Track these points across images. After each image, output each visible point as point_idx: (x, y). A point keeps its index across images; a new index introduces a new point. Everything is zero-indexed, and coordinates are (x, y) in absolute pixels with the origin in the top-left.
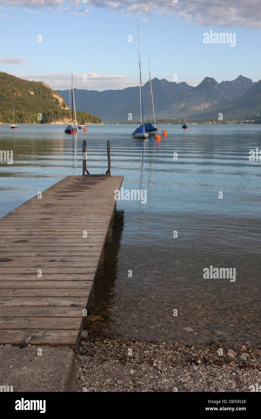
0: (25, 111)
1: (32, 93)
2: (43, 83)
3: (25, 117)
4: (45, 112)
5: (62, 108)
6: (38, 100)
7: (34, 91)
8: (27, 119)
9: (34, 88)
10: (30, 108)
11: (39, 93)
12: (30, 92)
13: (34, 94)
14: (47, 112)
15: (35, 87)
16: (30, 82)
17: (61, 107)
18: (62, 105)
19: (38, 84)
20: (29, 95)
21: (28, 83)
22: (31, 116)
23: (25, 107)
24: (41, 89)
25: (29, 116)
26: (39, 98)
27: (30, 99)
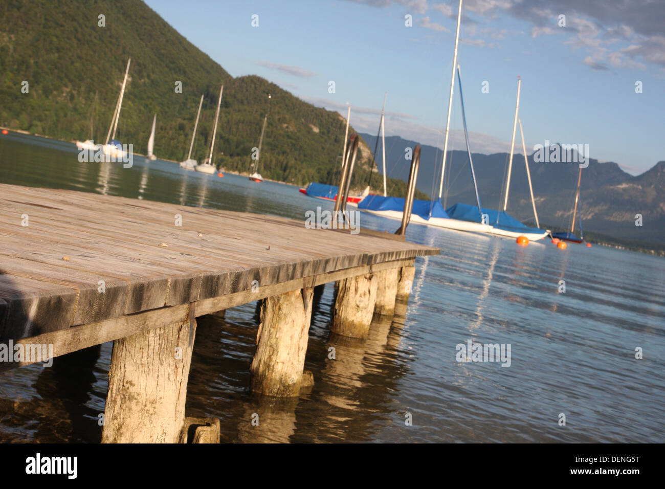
0: (296, 159)
1: (316, 130)
2: (339, 115)
3: (293, 170)
4: (331, 169)
5: (366, 167)
6: (323, 145)
7: (321, 126)
8: (296, 175)
9: (321, 121)
10: (305, 156)
11: (329, 132)
12: (313, 126)
13: (320, 132)
14: (335, 170)
15: (324, 121)
16: (316, 109)
17: (363, 164)
18: (366, 162)
19: (330, 114)
20: (310, 131)
21: (313, 111)
22: (304, 171)
23: (297, 152)
24: (334, 125)
25: (300, 171)
26: (326, 141)
27: (308, 139)
